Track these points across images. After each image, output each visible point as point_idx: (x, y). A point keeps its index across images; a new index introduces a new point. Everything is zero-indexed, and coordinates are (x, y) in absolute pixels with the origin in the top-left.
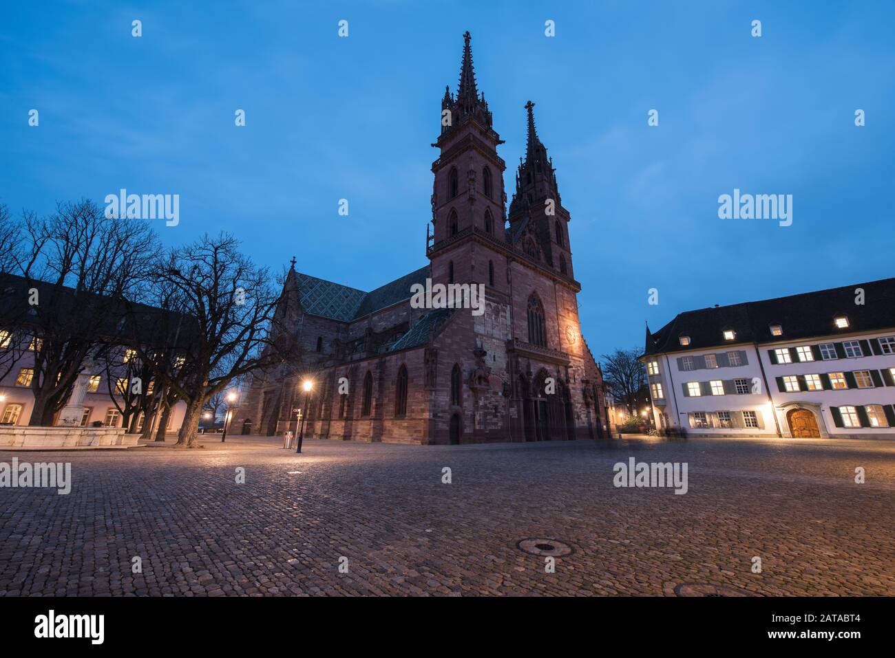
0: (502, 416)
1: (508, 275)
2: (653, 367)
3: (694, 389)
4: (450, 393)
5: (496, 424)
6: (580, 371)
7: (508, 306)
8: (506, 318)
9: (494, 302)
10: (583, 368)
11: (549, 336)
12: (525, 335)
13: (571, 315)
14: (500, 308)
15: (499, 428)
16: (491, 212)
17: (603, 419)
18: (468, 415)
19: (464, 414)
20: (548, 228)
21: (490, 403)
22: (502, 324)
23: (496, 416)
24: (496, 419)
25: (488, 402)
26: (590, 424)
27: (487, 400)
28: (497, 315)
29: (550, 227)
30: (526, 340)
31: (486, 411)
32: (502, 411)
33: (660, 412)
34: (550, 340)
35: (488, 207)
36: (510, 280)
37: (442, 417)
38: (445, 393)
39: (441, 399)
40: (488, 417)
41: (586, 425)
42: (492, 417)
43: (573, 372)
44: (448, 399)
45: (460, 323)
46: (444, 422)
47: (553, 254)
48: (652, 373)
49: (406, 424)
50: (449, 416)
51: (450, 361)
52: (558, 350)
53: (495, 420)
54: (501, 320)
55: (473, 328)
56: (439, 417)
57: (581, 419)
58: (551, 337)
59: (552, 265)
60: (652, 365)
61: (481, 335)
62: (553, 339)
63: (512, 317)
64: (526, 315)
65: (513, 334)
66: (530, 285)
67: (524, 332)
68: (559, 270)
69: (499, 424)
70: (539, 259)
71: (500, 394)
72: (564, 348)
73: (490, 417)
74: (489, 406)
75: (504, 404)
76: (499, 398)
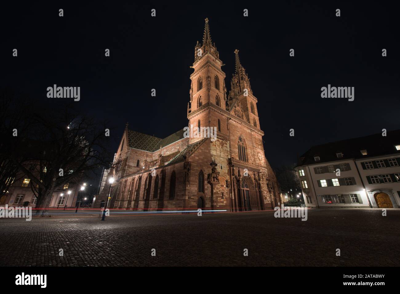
0: (226, 198)
1: (227, 126)
2: (302, 172)
3: (324, 183)
4: (198, 186)
5: (223, 202)
6: (265, 175)
7: (228, 141)
8: (227, 147)
9: (220, 139)
10: (267, 173)
11: (249, 157)
12: (237, 156)
13: (260, 147)
14: (224, 142)
15: (225, 204)
16: (219, 96)
17: (278, 199)
18: (207, 197)
19: (205, 197)
20: (247, 105)
21: (219, 191)
22: (225, 150)
23: (223, 198)
24: (223, 199)
25: (218, 190)
26: (272, 202)
27: (217, 189)
28: (222, 146)
29: (248, 105)
30: (238, 159)
31: (217, 195)
32: (226, 195)
33: (307, 195)
34: (250, 159)
35: (218, 94)
36: (229, 128)
37: (193, 199)
38: (195, 186)
39: (192, 189)
40: (219, 199)
41: (270, 202)
42: (221, 198)
43: (262, 175)
44: (196, 189)
45: (203, 149)
46: (194, 202)
47: (250, 117)
48: (301, 175)
49: (174, 203)
50: (197, 198)
51: (198, 169)
52: (254, 163)
53: (222, 200)
54: (225, 148)
55: (210, 152)
56: (192, 198)
57: (267, 199)
58: (250, 157)
59: (249, 122)
60: (301, 171)
61: (214, 155)
62: (251, 158)
63: (230, 147)
64: (237, 146)
65: (231, 155)
66: (239, 132)
67: (236, 154)
68: (253, 125)
69: (225, 202)
70: (243, 119)
71: (225, 186)
72: (257, 163)
73: (220, 198)
74: (219, 192)
75: (227, 192)
76: (224, 189)
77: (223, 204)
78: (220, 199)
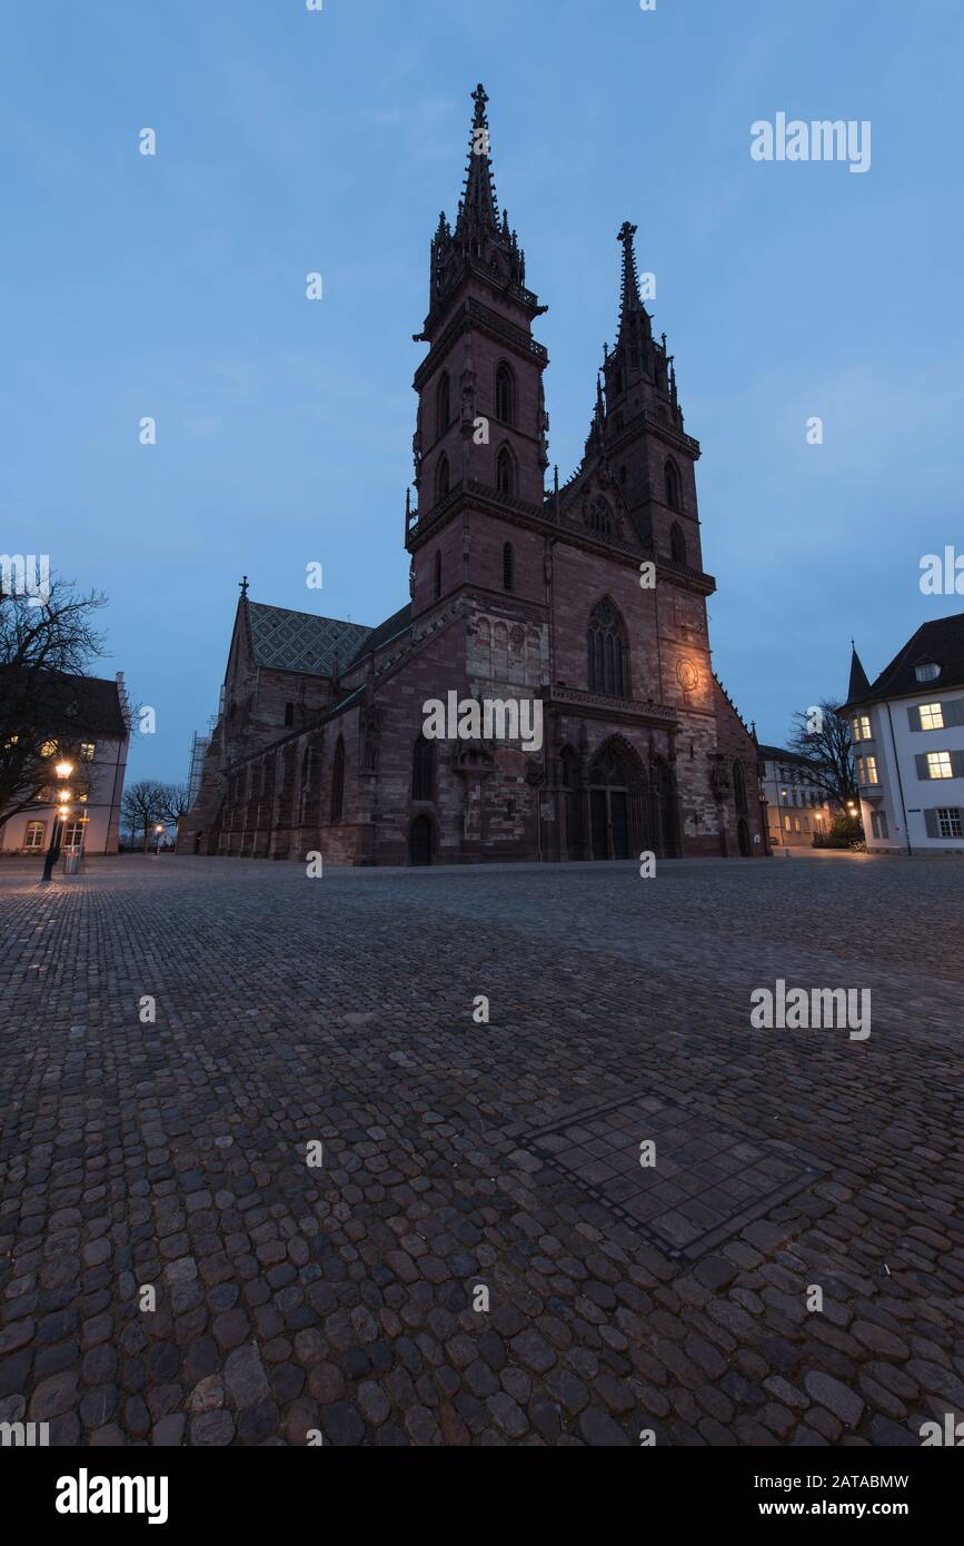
0: (523, 818)
1: (545, 568)
2: (860, 727)
4: (409, 780)
5: (509, 831)
6: (705, 740)
7: (545, 626)
8: (538, 648)
9: (511, 618)
10: (714, 733)
11: (635, 677)
12: (580, 676)
13: (690, 638)
14: (526, 629)
15: (517, 838)
17: (755, 823)
18: (447, 816)
19: (440, 815)
21: (496, 796)
22: (530, 658)
23: (508, 817)
24: (510, 823)
25: (493, 794)
26: (723, 832)
27: (489, 790)
28: (519, 642)
29: (652, 473)
30: (583, 686)
31: (488, 809)
32: (524, 810)
33: (873, 810)
34: (639, 685)
35: (507, 442)
36: (550, 577)
37: (393, 821)
38: (400, 781)
39: (389, 789)
40: (493, 820)
41: (713, 832)
42: (501, 819)
43: (688, 741)
44: (405, 790)
45: (436, 658)
46: (396, 829)
47: (656, 524)
48: (858, 738)
50: (407, 819)
51: (411, 726)
52: (657, 700)
53: (507, 825)
54: (526, 651)
55: (464, 667)
56: (387, 820)
57: (704, 822)
58: (643, 679)
60: (860, 722)
61: (481, 678)
62: (646, 682)
63: (553, 645)
64: (586, 641)
65: (554, 675)
66: (597, 587)
67: (578, 671)
68: (668, 555)
69: (518, 831)
70: (621, 536)
71: (521, 780)
72: (672, 699)
73: (497, 820)
74: (495, 800)
75: (528, 798)
76: (517, 788)
77: (511, 838)
78: (500, 822)
